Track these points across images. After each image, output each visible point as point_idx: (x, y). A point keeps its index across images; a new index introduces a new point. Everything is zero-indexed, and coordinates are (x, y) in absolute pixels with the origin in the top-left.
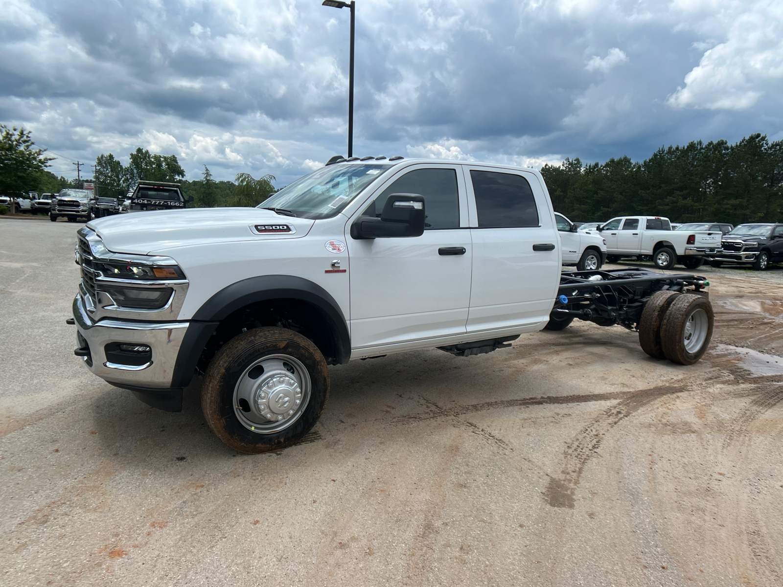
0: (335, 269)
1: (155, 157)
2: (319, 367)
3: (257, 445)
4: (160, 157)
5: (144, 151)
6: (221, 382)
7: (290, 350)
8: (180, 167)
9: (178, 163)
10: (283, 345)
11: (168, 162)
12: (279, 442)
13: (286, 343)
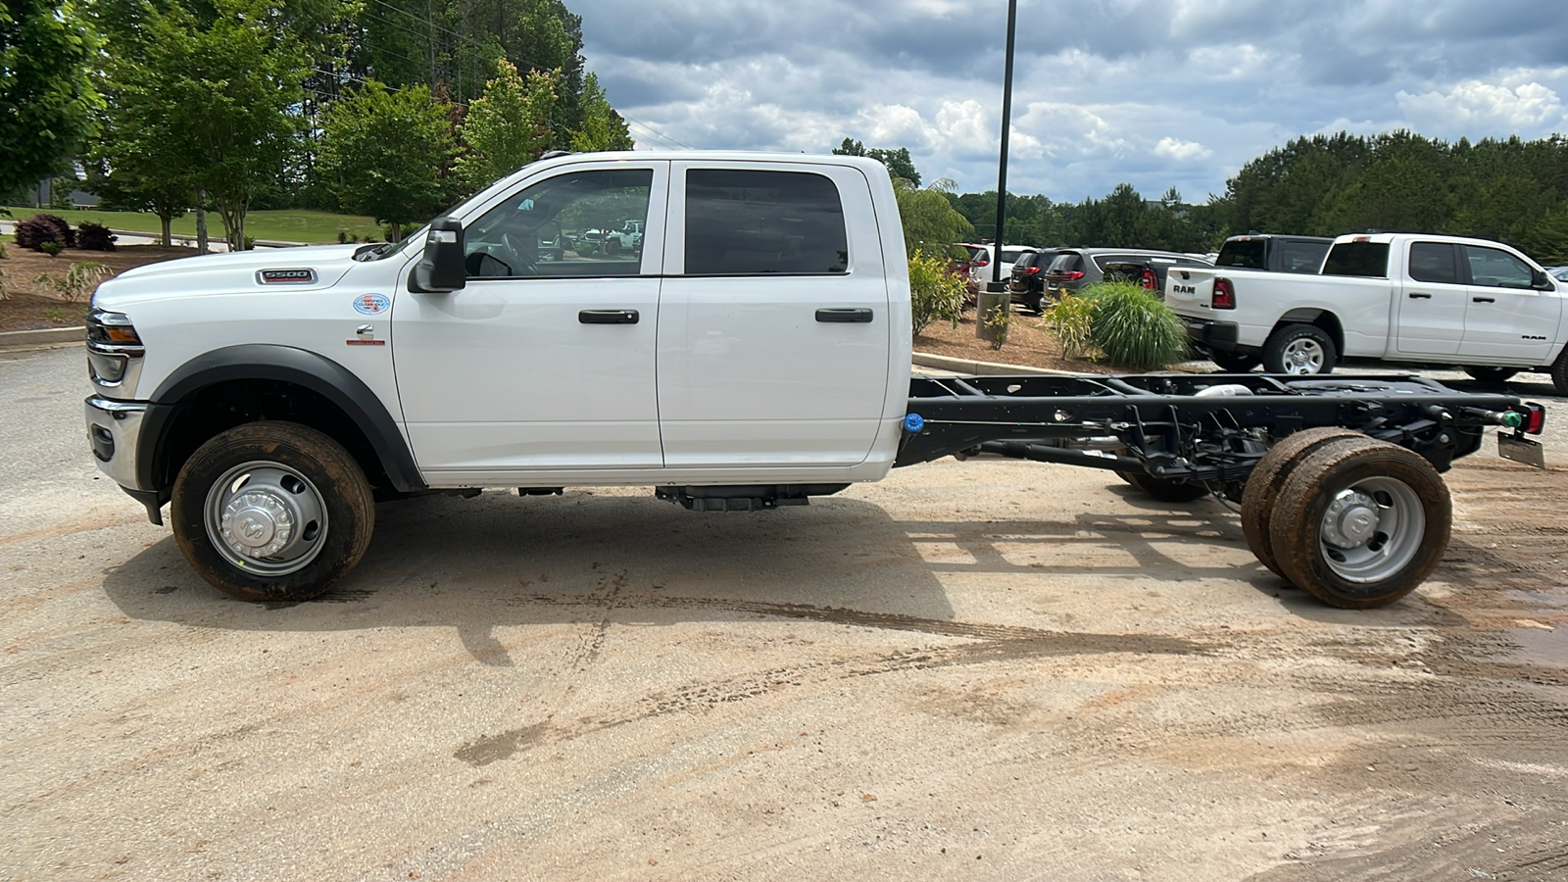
0: (363, 339)
1: (873, 152)
2: (336, 488)
3: (245, 589)
4: (882, 152)
5: (854, 144)
6: (182, 490)
7: (284, 457)
8: (913, 169)
9: (909, 162)
10: (271, 448)
11: (894, 161)
12: (278, 592)
13: (276, 445)
